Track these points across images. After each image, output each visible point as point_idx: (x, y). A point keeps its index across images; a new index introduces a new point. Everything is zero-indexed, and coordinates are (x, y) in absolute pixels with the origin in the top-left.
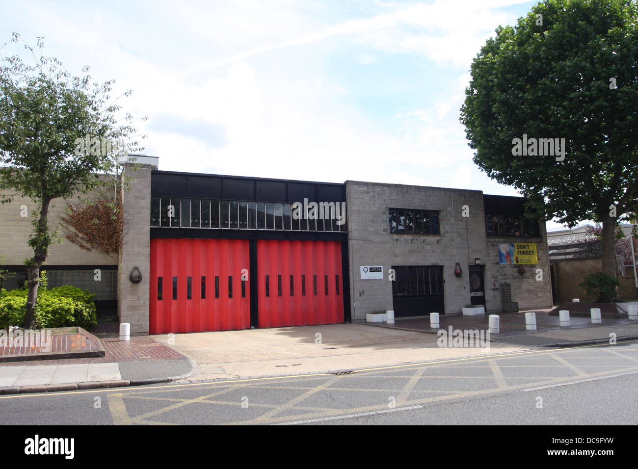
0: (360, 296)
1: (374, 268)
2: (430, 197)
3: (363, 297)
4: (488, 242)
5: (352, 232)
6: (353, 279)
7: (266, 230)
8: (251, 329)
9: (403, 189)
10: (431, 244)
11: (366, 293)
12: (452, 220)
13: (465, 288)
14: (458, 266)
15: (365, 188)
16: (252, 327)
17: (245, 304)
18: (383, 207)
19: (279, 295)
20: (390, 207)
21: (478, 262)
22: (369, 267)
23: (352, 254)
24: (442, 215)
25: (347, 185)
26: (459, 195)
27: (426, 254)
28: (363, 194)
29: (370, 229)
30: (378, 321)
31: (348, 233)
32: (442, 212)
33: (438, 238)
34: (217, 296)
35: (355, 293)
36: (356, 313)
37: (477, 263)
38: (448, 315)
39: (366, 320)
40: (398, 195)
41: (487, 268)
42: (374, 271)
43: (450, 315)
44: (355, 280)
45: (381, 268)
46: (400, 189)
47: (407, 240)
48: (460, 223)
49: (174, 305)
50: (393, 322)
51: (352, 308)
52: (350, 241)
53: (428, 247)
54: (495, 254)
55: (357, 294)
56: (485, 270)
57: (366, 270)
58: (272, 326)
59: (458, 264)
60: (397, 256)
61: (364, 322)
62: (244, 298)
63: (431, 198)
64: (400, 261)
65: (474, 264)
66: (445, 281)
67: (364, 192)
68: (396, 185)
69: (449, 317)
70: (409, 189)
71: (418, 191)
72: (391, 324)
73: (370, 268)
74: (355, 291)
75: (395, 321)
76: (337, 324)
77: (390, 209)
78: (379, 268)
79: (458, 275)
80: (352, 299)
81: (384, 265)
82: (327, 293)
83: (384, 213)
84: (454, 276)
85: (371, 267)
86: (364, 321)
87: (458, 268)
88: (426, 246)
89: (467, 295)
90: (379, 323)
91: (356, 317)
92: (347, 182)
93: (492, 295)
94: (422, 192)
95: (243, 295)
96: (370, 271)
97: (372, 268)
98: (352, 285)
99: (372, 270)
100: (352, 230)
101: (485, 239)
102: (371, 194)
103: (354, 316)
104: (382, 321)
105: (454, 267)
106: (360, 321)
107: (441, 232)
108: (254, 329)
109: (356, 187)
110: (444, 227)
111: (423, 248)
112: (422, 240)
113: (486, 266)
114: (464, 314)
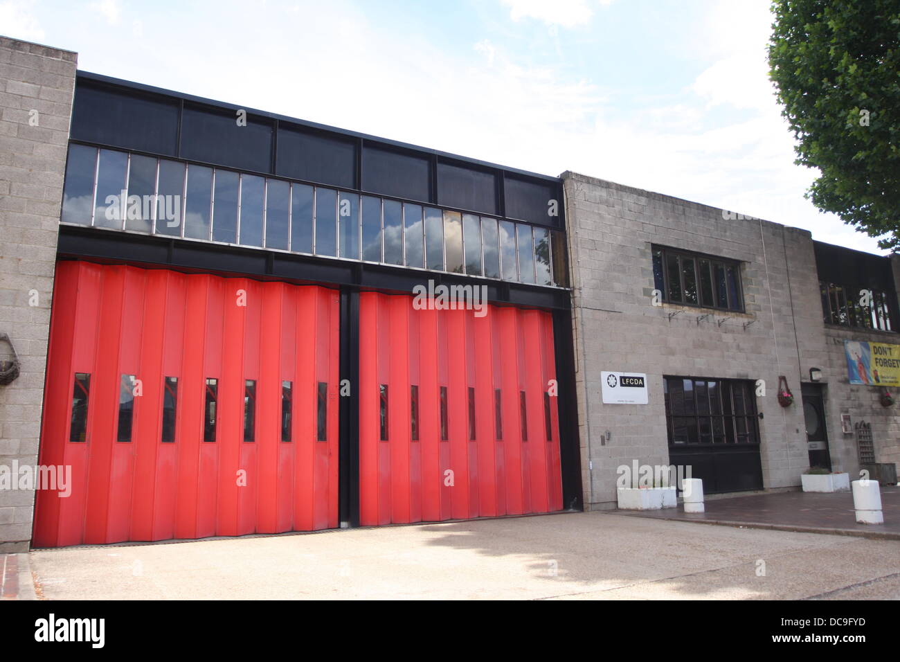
0: (603, 443)
1: (630, 378)
2: (725, 232)
3: (609, 446)
4: (827, 335)
5: (580, 289)
6: (587, 403)
7: (383, 264)
8: (339, 528)
9: (676, 206)
10: (733, 332)
11: (614, 437)
12: (767, 285)
13: (797, 431)
14: (783, 383)
15: (603, 193)
16: (343, 524)
17: (326, 459)
18: (640, 240)
19: (413, 439)
20: (654, 242)
21: (816, 376)
22: (618, 375)
23: (584, 343)
24: (748, 271)
25: (567, 182)
26: (774, 235)
27: (726, 353)
28: (600, 205)
29: (618, 286)
30: (652, 507)
31: (572, 292)
32: (747, 265)
33: (746, 320)
34: (249, 436)
35: (592, 437)
36: (593, 486)
37: (814, 378)
38: (771, 491)
39: (617, 502)
40: (667, 219)
41: (832, 389)
42: (629, 385)
43: (775, 492)
44: (590, 404)
45: (642, 379)
46: (670, 205)
47: (689, 318)
48: (779, 291)
49: (121, 456)
50: (700, 508)
51: (585, 474)
52: (578, 310)
53: (728, 338)
54: (840, 362)
55: (596, 440)
56: (826, 394)
57: (612, 381)
58: (394, 521)
59: (783, 379)
60: (672, 353)
61: (613, 508)
62: (322, 443)
63: (728, 234)
64: (677, 366)
65: (809, 381)
66: (762, 416)
67: (601, 203)
68: (663, 196)
69: (774, 494)
70: (687, 209)
71: (703, 216)
72: (698, 513)
73: (621, 378)
74: (591, 433)
75: (706, 503)
76: (549, 514)
77: (655, 247)
78: (639, 378)
79: (785, 402)
80: (584, 453)
81: (648, 374)
82: (525, 437)
83: (643, 254)
84: (778, 405)
85: (622, 374)
86: (612, 506)
87: (783, 387)
88: (724, 335)
89: (802, 446)
90: (655, 510)
91: (595, 495)
92: (567, 175)
93: (843, 448)
94: (710, 217)
95: (322, 435)
96: (622, 385)
97: (625, 378)
98: (585, 416)
99: (626, 382)
100: (582, 285)
101: (821, 328)
102: (617, 208)
103: (592, 495)
104: (659, 507)
105: (777, 387)
106: (603, 507)
107: (747, 308)
108: (347, 528)
109: (585, 188)
110: (752, 297)
111: (720, 339)
112: (717, 322)
113: (829, 385)
114: (805, 489)
